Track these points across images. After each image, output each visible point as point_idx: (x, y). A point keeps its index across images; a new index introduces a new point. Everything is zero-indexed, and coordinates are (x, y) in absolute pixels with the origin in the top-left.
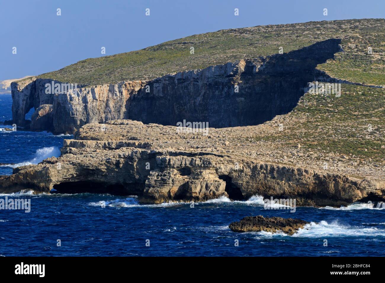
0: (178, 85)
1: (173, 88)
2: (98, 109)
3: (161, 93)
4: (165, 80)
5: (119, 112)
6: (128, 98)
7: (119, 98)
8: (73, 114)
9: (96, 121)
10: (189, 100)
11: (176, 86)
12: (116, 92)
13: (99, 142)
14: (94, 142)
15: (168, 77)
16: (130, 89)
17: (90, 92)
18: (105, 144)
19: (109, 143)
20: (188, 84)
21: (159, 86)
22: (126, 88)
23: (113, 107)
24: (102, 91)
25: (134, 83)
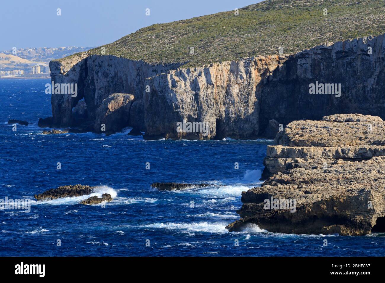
0: (337, 61)
1: (329, 66)
2: (215, 99)
3: (310, 73)
4: (315, 54)
5: (247, 102)
6: (259, 81)
7: (245, 82)
8: (177, 107)
9: (213, 118)
10: (354, 83)
11: (333, 62)
12: (242, 72)
13: (327, 149)
14: (320, 150)
15: (321, 49)
16: (261, 68)
17: (203, 74)
18: (337, 151)
19: (343, 151)
20: (353, 59)
21: (306, 63)
22: (257, 67)
23: (238, 95)
24: (221, 72)
25: (268, 60)
